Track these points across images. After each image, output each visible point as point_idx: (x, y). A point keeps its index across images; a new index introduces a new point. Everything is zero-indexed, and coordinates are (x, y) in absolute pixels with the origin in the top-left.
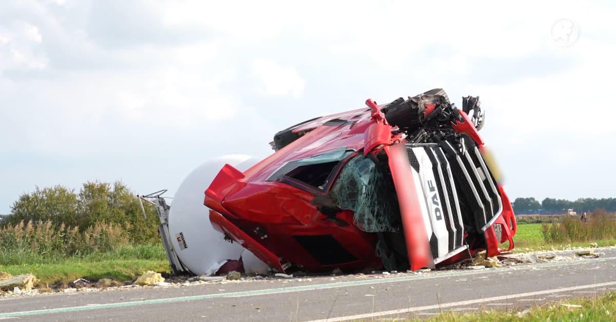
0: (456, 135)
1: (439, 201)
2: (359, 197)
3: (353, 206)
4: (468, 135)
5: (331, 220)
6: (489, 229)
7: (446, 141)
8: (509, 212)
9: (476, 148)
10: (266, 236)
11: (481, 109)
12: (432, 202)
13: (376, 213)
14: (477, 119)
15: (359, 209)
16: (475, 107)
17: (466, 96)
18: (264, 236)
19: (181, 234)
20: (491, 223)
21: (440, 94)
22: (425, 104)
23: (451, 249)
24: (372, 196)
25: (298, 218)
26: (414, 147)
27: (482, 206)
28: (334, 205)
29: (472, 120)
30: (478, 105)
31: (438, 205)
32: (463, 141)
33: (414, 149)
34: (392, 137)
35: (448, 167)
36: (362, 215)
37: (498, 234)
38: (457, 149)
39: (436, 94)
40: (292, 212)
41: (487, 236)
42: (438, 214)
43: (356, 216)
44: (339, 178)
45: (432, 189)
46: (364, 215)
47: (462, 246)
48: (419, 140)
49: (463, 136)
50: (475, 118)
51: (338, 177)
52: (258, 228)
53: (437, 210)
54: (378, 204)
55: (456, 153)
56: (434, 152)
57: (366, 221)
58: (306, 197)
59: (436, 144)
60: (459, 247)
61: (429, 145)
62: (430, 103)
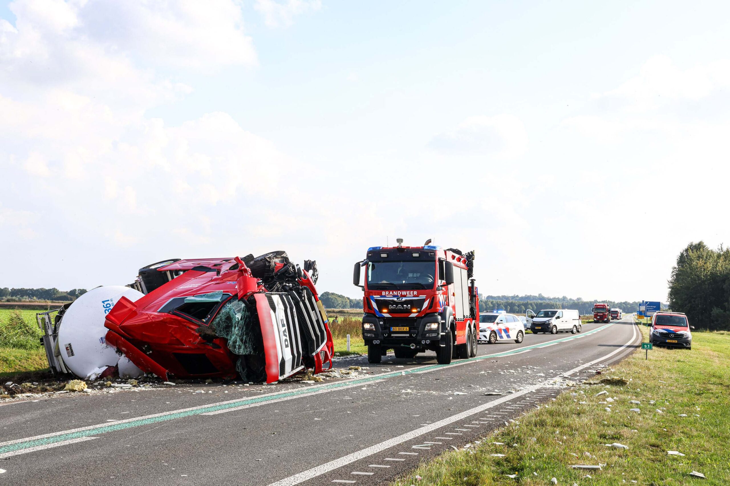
0: (300, 287)
1: (287, 334)
2: (233, 329)
3: (227, 335)
4: (308, 288)
5: (208, 344)
6: (317, 355)
7: (294, 291)
8: (331, 343)
9: (313, 297)
10: (151, 352)
11: (318, 270)
12: (283, 335)
13: (244, 340)
14: (314, 277)
15: (233, 337)
16: (313, 269)
17: (307, 260)
18: (149, 352)
19: (70, 344)
20: (319, 350)
21: (284, 255)
22: (275, 263)
23: (293, 368)
24: (243, 329)
25: (182, 341)
26: (273, 294)
27: (314, 338)
28: (213, 333)
29: (311, 278)
30: (315, 267)
31: (287, 337)
32: (305, 292)
33: (272, 296)
34: (258, 287)
35: (294, 310)
36: (235, 342)
37: (322, 357)
38: (301, 297)
39: (282, 256)
40: (178, 336)
41: (316, 359)
42: (287, 343)
43: (231, 343)
44: (219, 315)
45: (283, 326)
46: (236, 343)
47: (300, 366)
48: (275, 290)
49: (305, 288)
50: (313, 276)
51: (218, 313)
52: (146, 346)
53: (286, 340)
54: (246, 334)
55: (300, 300)
56: (285, 299)
57: (237, 347)
58: (193, 327)
59: (287, 293)
60: (298, 367)
61: (282, 294)
62: (278, 262)
